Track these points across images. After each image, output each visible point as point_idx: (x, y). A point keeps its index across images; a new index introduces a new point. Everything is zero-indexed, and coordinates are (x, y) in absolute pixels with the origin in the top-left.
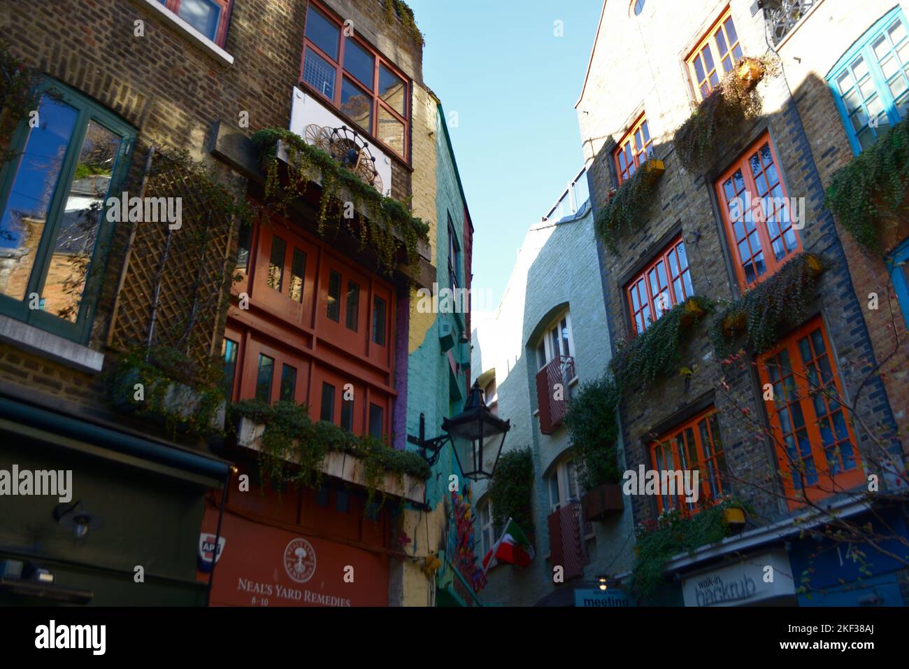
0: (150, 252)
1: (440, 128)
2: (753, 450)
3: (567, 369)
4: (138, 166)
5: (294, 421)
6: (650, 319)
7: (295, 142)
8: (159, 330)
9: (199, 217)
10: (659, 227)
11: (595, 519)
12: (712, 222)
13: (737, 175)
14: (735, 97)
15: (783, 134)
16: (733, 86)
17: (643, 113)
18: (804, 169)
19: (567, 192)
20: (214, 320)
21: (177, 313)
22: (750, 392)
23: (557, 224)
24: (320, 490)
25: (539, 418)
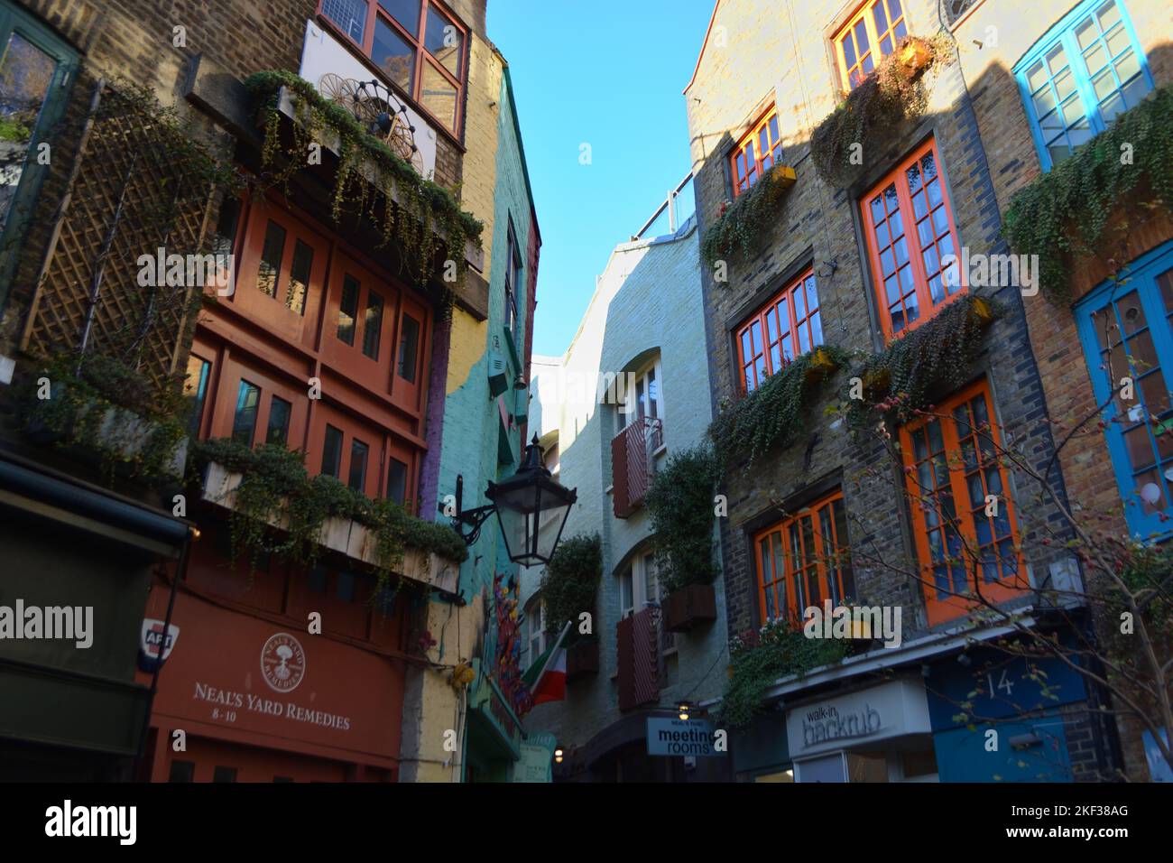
0: (91, 225)
1: (505, 100)
2: (889, 546)
3: (652, 435)
4: (80, 104)
5: (284, 472)
6: (765, 373)
7: (305, 93)
8: (97, 334)
9: (164, 182)
10: (784, 254)
11: (678, 629)
12: (853, 251)
13: (889, 192)
14: (895, 87)
15: (952, 141)
16: (893, 74)
17: (773, 105)
18: (976, 186)
19: (667, 204)
20: (177, 327)
21: (124, 313)
22: (889, 472)
23: (651, 245)
24: (314, 567)
25: (612, 496)
